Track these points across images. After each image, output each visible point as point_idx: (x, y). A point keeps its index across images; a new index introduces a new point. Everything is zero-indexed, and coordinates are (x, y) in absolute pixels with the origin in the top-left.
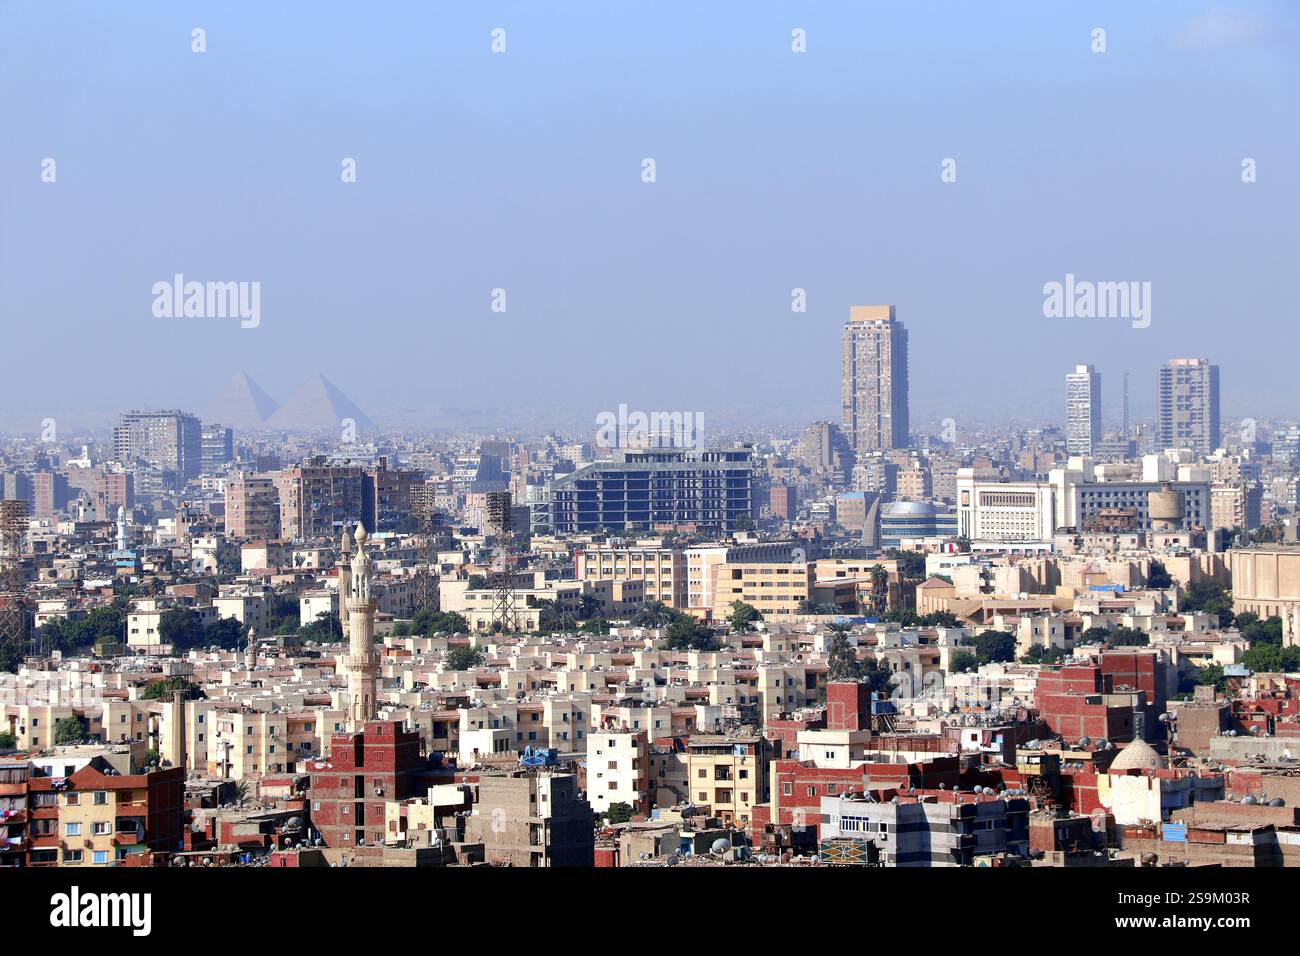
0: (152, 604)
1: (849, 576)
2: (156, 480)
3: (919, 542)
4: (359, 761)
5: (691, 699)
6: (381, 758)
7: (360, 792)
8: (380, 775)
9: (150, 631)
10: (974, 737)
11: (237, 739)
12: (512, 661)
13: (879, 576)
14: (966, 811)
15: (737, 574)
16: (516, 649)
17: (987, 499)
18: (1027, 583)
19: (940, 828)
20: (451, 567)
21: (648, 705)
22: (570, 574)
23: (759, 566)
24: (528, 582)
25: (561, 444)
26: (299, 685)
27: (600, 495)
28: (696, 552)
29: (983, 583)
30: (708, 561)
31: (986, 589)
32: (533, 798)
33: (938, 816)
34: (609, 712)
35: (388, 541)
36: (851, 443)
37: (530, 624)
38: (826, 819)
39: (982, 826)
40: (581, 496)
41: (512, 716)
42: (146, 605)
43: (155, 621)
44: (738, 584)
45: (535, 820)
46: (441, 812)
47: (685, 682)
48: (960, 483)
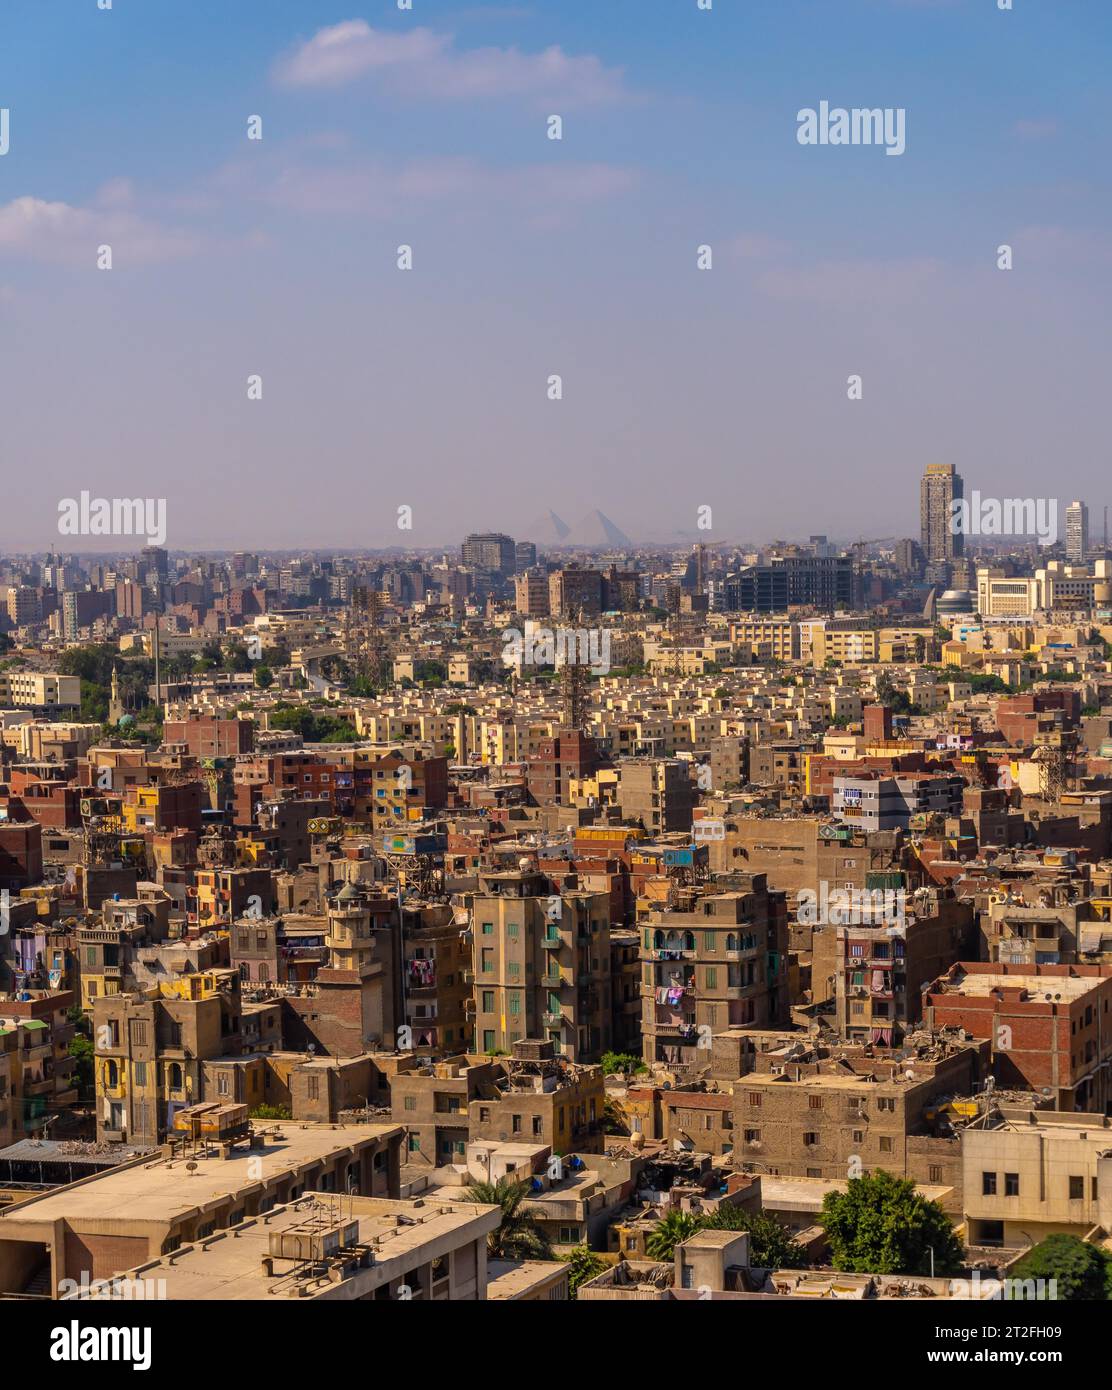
0: (464, 657)
1: (903, 638)
2: (487, 578)
3: (952, 616)
4: (557, 755)
5: (785, 717)
6: (570, 753)
7: (558, 774)
8: (571, 763)
9: (462, 673)
10: (955, 740)
11: (498, 740)
12: (677, 693)
13: (920, 640)
14: (923, 784)
15: (829, 638)
16: (680, 686)
17: (997, 588)
18: (1013, 643)
19: (908, 795)
20: (652, 633)
21: (756, 720)
22: (727, 638)
23: (843, 633)
24: (701, 642)
25: (744, 554)
26: (542, 707)
27: (756, 588)
28: (806, 624)
29: (985, 643)
30: (814, 629)
31: (987, 647)
32: (655, 778)
33: (906, 787)
34: (732, 725)
35: (616, 617)
36: (926, 553)
37: (697, 670)
38: (837, 791)
39: (933, 793)
40: (743, 587)
41: (669, 728)
42: (459, 657)
43: (465, 667)
44: (829, 644)
45: (655, 792)
46: (603, 786)
47: (783, 706)
48: (979, 579)
